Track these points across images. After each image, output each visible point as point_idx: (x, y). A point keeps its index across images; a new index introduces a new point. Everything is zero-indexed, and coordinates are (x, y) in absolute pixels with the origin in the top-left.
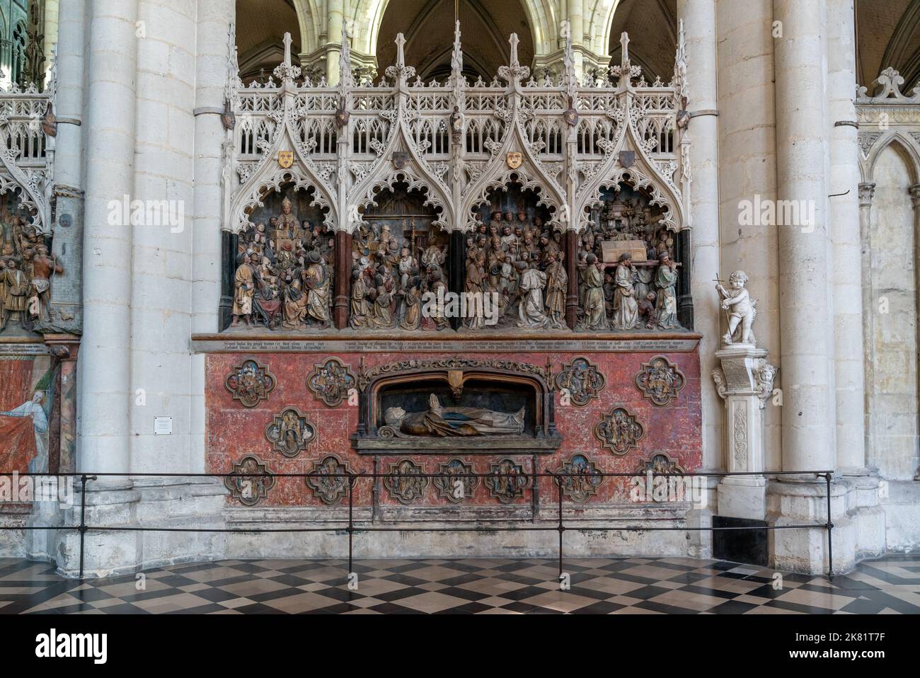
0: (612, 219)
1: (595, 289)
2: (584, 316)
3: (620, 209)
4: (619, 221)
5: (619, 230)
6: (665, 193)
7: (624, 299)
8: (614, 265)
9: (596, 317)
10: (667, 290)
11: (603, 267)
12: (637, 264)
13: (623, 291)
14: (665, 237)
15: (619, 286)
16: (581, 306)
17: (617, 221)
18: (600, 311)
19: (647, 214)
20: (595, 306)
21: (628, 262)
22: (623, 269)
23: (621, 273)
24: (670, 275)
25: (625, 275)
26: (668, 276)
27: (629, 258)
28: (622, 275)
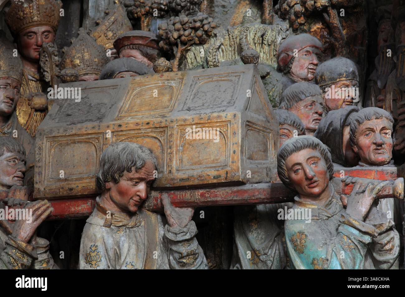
8: (83, 207)
21: (136, 188)
22: (113, 230)
23: (93, 249)
24: (325, 251)
25: (123, 258)
26: (314, 259)
27: (137, 172)
28: (101, 261)
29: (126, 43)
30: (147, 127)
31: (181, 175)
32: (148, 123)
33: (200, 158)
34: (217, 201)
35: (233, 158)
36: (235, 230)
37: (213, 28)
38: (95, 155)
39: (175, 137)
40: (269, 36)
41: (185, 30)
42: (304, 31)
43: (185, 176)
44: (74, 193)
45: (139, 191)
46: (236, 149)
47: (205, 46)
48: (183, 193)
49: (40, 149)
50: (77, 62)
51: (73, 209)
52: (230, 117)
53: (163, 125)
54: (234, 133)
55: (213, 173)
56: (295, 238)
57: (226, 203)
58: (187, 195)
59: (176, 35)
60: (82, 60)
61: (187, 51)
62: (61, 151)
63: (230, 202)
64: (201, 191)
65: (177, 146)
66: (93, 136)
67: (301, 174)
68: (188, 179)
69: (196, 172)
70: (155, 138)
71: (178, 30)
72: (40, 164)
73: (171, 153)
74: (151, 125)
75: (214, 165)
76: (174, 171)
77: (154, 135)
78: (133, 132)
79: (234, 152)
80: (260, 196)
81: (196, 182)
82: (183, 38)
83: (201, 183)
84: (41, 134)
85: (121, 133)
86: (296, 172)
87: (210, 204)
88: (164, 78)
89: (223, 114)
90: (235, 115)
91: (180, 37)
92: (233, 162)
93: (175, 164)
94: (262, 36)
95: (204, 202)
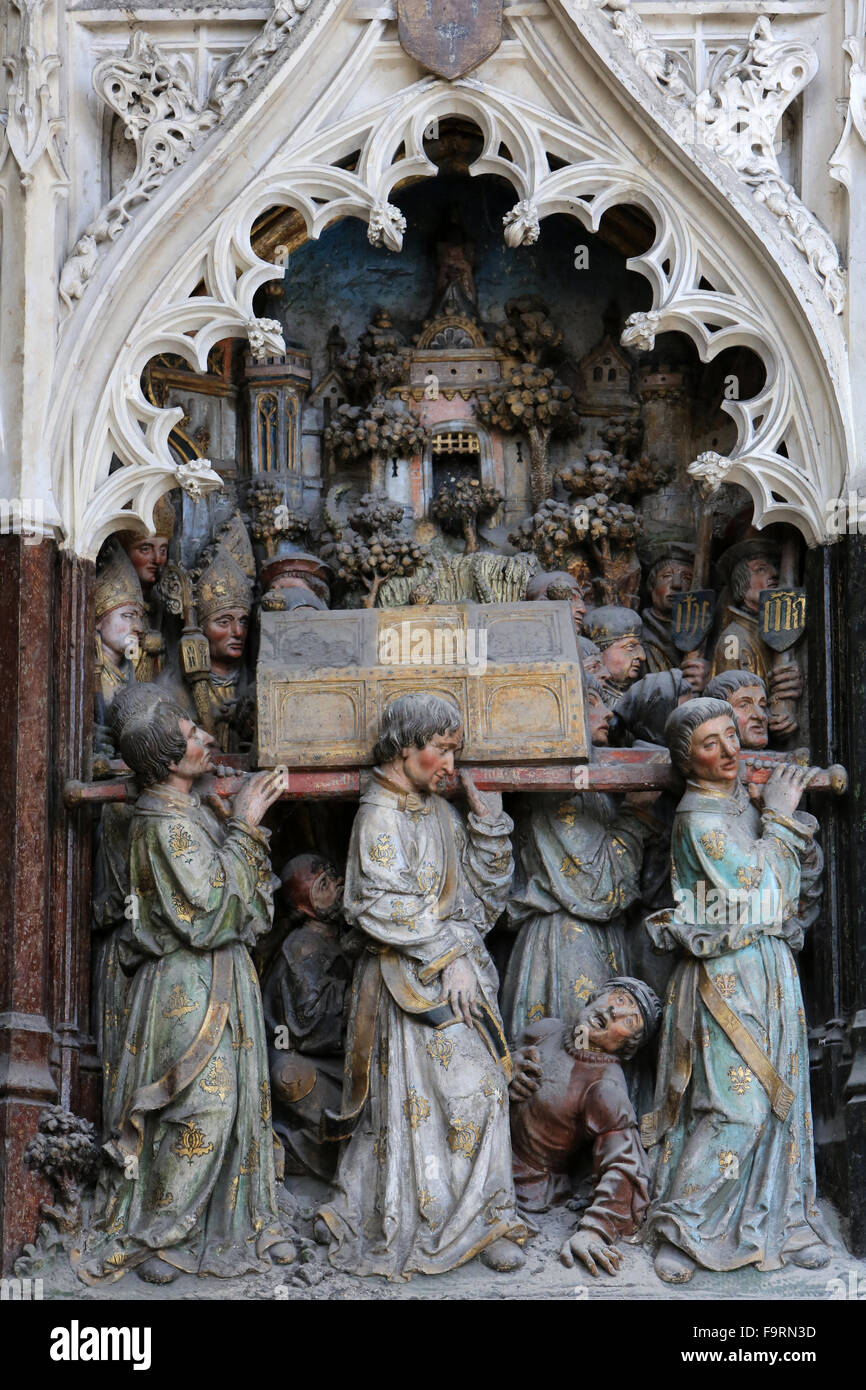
0: (404, 450)
1: (185, 970)
2: (97, 1171)
3: (467, 375)
4: (456, 463)
5: (451, 524)
6: (731, 262)
7: (405, 1041)
8: (334, 784)
9: (186, 1178)
10: (724, 967)
11: (254, 805)
12: (516, 777)
13: (401, 981)
14: (756, 580)
15: (372, 949)
16: (90, 1097)
17: (442, 463)
18: (213, 1131)
19: (656, 409)
20: (176, 1097)
21: (443, 759)
22: (406, 815)
23: (384, 840)
24: (754, 858)
25: (421, 855)
26: (739, 868)
27: (451, 735)
28: (395, 857)
29: (288, 568)
30: (432, 676)
31: (491, 745)
32: (434, 672)
33: (521, 724)
34: (545, 784)
35: (573, 726)
36: (535, 829)
37: (424, 555)
38: (352, 712)
39: (477, 694)
40: (514, 571)
41: (387, 555)
42: (558, 568)
43: (498, 747)
44: (322, 763)
45: (445, 763)
46: (577, 713)
47: (410, 580)
48: (493, 771)
49: (265, 698)
50: (220, 589)
51: (318, 786)
52: (563, 668)
53: (458, 674)
54: (573, 692)
55: (543, 745)
56: (706, 838)
57: (557, 787)
58: (499, 775)
59: (373, 561)
60: (227, 587)
61: (384, 583)
62: (297, 703)
63: (566, 787)
64: (520, 770)
65: (482, 705)
66: (348, 684)
67: (715, 751)
68: (503, 752)
69: (518, 741)
70: (445, 692)
71: (377, 555)
72: (267, 720)
73: (475, 714)
74: (438, 674)
75: (541, 734)
76: (480, 738)
77: (445, 688)
78: (411, 682)
79: (575, 717)
80: (613, 780)
81: (518, 757)
82: (385, 566)
83: (525, 757)
84: (265, 678)
85: (392, 683)
86: (707, 747)
87: (533, 788)
88: (430, 612)
89: (553, 665)
90: (571, 667)
91: (379, 564)
92: (573, 731)
93: (481, 729)
94: (503, 571)
95: (527, 785)
